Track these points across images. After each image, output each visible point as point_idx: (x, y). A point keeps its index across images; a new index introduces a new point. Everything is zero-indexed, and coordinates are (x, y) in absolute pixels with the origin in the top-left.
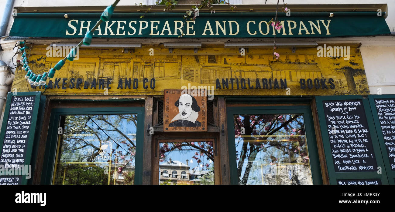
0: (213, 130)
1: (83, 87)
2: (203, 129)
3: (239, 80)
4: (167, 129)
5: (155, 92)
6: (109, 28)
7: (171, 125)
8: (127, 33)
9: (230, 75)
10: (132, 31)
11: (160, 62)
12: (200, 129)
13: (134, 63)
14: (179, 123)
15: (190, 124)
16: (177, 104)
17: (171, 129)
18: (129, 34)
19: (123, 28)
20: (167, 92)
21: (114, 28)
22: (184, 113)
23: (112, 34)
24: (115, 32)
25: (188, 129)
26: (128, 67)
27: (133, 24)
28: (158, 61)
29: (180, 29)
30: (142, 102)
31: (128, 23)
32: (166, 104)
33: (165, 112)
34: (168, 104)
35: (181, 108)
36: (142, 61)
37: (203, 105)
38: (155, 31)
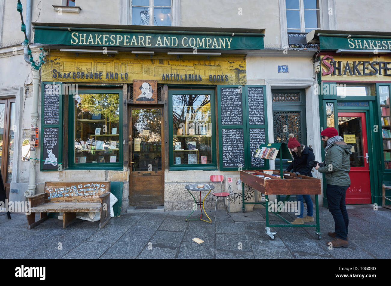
0: (160, 103)
1: (85, 78)
2: (155, 102)
3: (176, 75)
4: (135, 102)
5: (128, 81)
6: (98, 39)
7: (137, 100)
8: (109, 43)
9: (171, 72)
10: (112, 42)
11: (131, 63)
12: (153, 102)
13: (115, 63)
14: (142, 99)
15: (148, 100)
16: (140, 88)
17: (137, 102)
18: (111, 44)
19: (107, 40)
20: (135, 81)
21: (101, 39)
22: (144, 94)
23: (100, 44)
24: (102, 42)
25: (146, 102)
26: (112, 66)
27: (113, 37)
28: (129, 62)
29: (142, 41)
30: (121, 87)
31: (110, 37)
32: (134, 88)
33: (134, 93)
34: (136, 88)
35: (143, 91)
36: (119, 62)
37: (155, 89)
38: (127, 43)
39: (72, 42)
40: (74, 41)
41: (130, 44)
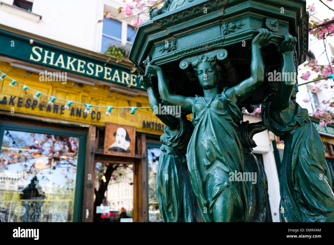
0: (138, 157)
2: (132, 155)
4: (106, 152)
5: (99, 122)
6: (71, 63)
7: (110, 150)
8: (86, 72)
9: (150, 119)
10: (90, 72)
11: (103, 100)
12: (129, 155)
13: (83, 96)
14: (115, 149)
15: (123, 151)
16: (115, 134)
17: (109, 153)
18: (88, 73)
19: (83, 66)
20: (109, 124)
21: (76, 64)
22: (119, 142)
23: (74, 69)
24: (76, 68)
25: (121, 154)
26: (78, 99)
27: (91, 66)
28: (101, 99)
29: (126, 79)
31: (87, 63)
32: (107, 133)
33: (106, 139)
34: (109, 134)
35: (117, 138)
36: (89, 96)
37: (133, 138)
38: (108, 76)
39: (32, 58)
40: (36, 57)
41: (112, 78)
